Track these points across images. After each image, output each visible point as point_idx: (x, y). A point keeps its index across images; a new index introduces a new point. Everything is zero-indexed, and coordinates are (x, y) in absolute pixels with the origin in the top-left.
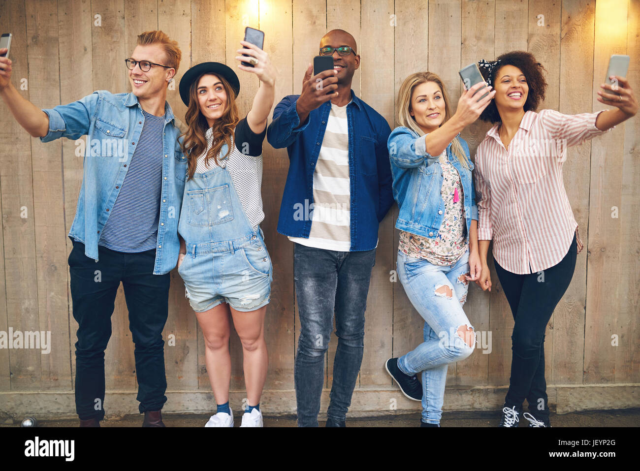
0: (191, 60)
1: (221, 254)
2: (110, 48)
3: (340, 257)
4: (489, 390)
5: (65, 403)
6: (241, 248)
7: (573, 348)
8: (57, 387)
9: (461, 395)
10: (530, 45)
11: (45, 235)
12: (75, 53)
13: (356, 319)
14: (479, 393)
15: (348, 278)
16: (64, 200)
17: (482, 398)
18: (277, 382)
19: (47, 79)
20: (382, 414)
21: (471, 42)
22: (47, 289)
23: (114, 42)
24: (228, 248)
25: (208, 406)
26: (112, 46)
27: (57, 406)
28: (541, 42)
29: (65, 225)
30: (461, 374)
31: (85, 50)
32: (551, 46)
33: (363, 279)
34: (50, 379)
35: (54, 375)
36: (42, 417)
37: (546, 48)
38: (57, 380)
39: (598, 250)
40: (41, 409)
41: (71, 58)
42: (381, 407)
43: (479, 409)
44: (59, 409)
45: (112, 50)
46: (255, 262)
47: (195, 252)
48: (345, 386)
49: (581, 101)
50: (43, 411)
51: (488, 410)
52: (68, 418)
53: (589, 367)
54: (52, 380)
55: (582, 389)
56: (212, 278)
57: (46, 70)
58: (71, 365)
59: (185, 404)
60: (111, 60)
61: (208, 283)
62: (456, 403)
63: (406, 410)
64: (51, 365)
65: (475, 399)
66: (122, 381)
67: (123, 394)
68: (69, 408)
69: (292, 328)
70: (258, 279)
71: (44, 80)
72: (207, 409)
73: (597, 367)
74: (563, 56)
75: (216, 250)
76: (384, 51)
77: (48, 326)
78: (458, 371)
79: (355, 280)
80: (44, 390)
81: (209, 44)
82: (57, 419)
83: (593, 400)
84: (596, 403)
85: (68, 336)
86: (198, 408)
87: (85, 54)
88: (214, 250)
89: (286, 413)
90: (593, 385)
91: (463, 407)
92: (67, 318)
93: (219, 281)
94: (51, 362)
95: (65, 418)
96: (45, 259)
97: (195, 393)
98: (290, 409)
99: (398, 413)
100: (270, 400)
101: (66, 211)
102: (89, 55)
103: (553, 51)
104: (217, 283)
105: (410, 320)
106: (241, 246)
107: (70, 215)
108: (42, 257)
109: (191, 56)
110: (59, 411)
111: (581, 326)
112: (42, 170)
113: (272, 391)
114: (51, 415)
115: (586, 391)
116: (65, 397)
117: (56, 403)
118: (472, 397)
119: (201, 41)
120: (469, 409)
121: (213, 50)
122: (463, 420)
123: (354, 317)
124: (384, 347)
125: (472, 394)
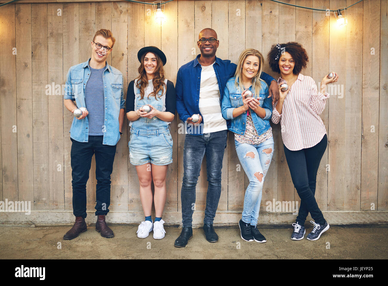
0: (128, 44)
1: (152, 136)
2: (88, 39)
3: (207, 140)
4: (278, 213)
5: (61, 217)
6: (162, 133)
7: (322, 192)
8: (57, 209)
9: (263, 215)
10: (297, 37)
11: (54, 131)
12: (71, 41)
13: (217, 172)
14: (273, 215)
15: (213, 151)
16: (63, 113)
17: (274, 217)
18: (168, 208)
19: (57, 54)
20: (222, 225)
21: (267, 35)
22: (53, 158)
23: (90, 35)
24: (156, 134)
25: (133, 220)
26: (89, 37)
27: (57, 218)
28: (302, 35)
29: (63, 126)
30: (263, 205)
31: (76, 39)
32: (307, 37)
33: (220, 151)
34: (54, 205)
35: (56, 203)
36: (50, 224)
37: (305, 38)
38: (57, 205)
39: (334, 141)
40: (49, 220)
41: (69, 43)
42: (222, 221)
43: (273, 223)
44: (58, 220)
45: (89, 39)
46: (168, 140)
47: (138, 134)
48: (212, 206)
49: (323, 65)
50: (50, 221)
51: (278, 224)
52: (62, 225)
53: (330, 202)
54: (55, 205)
55: (326, 214)
56: (147, 147)
57: (56, 49)
58: (64, 197)
59: (121, 218)
60: (88, 44)
61: (144, 149)
62: (261, 220)
63: (235, 223)
64: (55, 197)
65: (270, 218)
66: (90, 206)
67: (90, 212)
68: (63, 219)
69: (176, 180)
70: (169, 149)
71: (55, 54)
72: (132, 221)
73: (334, 202)
74: (314, 42)
75: (150, 134)
76: (223, 40)
77: (53, 177)
78: (262, 203)
79: (216, 151)
80: (51, 210)
81: (136, 36)
82: (57, 225)
83: (332, 220)
84: (334, 221)
85: (63, 183)
86: (128, 221)
87: (75, 41)
88: (148, 134)
89: (173, 224)
90: (332, 212)
91: (264, 222)
92: (63, 174)
93: (150, 149)
94: (54, 196)
95: (61, 225)
96: (53, 143)
97: (126, 213)
98: (175, 222)
99: (231, 225)
100: (165, 217)
101: (64, 119)
102: (78, 42)
103: (308, 39)
104: (149, 150)
105: (237, 176)
106: (162, 132)
107: (66, 121)
108: (51, 142)
109: (127, 42)
110: (58, 221)
111: (326, 181)
112: (53, 98)
113: (166, 212)
114: (54, 223)
115: (328, 215)
116: (61, 213)
117: (57, 217)
118: (269, 217)
119: (133, 35)
120: (267, 223)
121: (138, 39)
122: (264, 229)
123: (216, 171)
124: (223, 190)
125: (269, 216)
